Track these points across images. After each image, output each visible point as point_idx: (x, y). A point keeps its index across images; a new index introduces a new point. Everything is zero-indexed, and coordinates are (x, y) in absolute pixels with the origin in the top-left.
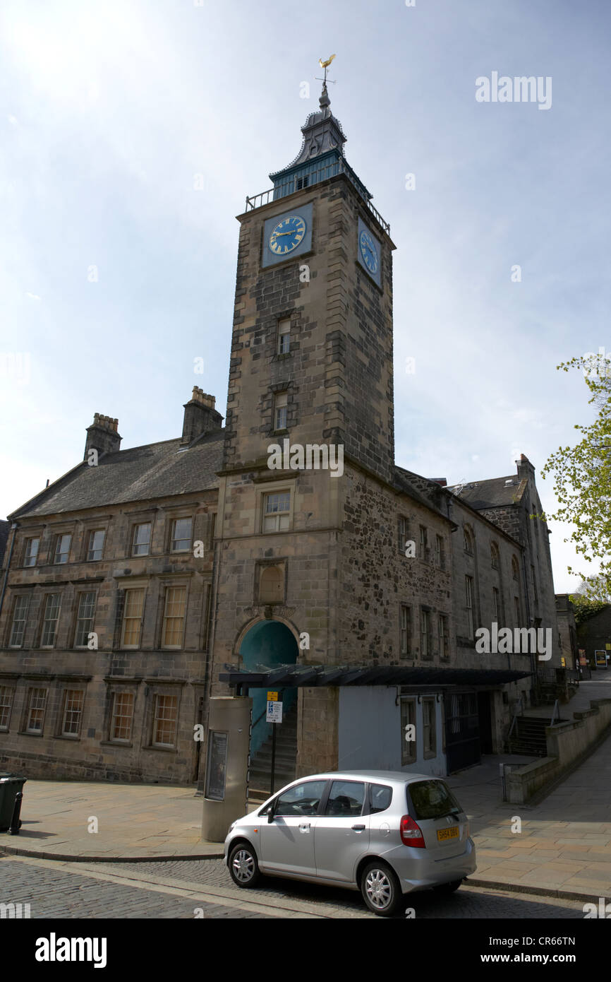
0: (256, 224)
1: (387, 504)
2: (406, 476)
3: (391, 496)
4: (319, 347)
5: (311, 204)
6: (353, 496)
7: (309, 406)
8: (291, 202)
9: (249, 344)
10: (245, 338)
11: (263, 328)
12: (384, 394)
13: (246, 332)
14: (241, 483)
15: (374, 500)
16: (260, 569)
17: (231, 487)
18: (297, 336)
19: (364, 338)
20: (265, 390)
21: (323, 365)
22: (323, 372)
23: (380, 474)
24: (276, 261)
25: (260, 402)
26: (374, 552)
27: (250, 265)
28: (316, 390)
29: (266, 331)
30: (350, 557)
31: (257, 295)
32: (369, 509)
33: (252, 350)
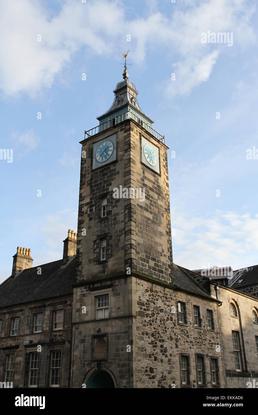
0: (89, 145)
1: (168, 296)
2: (191, 274)
3: (171, 291)
4: (122, 213)
5: (116, 134)
6: (143, 295)
7: (117, 246)
8: (106, 133)
9: (87, 212)
10: (85, 209)
11: (93, 203)
12: (164, 233)
13: (86, 205)
14: (84, 291)
15: (159, 296)
16: (94, 340)
17: (79, 293)
18: (111, 207)
19: (149, 204)
20: (94, 238)
21: (123, 223)
22: (123, 227)
23: (163, 280)
24: (100, 165)
25: (93, 244)
26: (159, 326)
27: (87, 168)
28: (120, 237)
29: (95, 205)
30: (142, 331)
31: (90, 184)
32: (156, 301)
33: (89, 215)
